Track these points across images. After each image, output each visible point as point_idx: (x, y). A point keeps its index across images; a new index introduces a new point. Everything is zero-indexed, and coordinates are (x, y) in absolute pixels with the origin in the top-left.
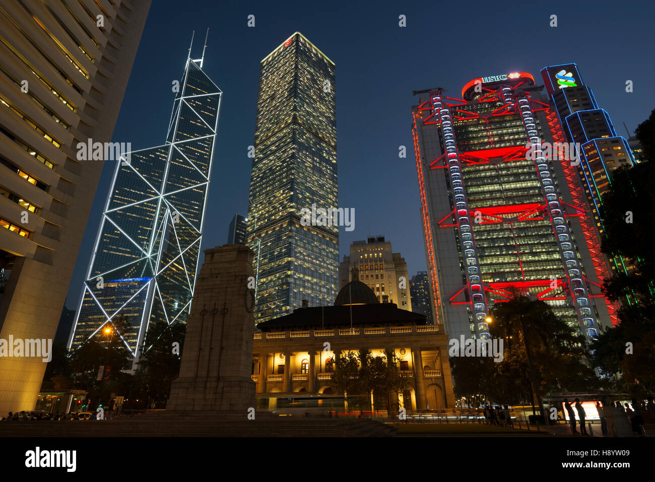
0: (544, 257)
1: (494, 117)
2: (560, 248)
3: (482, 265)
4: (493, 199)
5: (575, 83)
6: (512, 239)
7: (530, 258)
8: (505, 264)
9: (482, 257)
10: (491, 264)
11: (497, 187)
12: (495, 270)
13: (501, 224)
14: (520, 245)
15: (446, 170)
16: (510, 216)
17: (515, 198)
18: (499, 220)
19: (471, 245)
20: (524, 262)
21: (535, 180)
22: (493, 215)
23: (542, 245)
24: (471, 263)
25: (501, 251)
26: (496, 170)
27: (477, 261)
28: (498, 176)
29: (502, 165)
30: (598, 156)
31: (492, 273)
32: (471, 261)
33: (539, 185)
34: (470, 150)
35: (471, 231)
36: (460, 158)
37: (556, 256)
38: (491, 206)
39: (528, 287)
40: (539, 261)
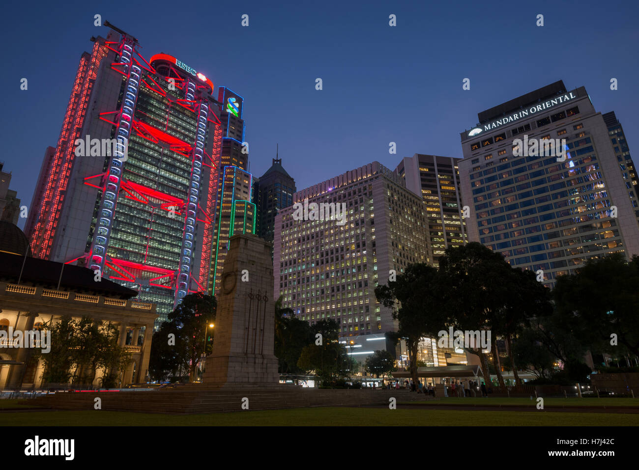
0: (167, 248)
1: (177, 105)
2: (183, 244)
3: (111, 237)
4: (147, 179)
5: (238, 114)
6: (149, 222)
7: (156, 245)
8: (134, 243)
9: (116, 231)
10: (120, 240)
11: (153, 169)
12: (122, 247)
13: (145, 205)
14: (153, 231)
15: (114, 127)
16: (156, 201)
17: (165, 187)
18: (145, 200)
19: (109, 215)
20: (150, 247)
21: (187, 178)
22: (141, 194)
23: (171, 236)
24: (101, 233)
25: (135, 230)
26: (160, 154)
27: (109, 233)
28: (159, 160)
29: (166, 152)
30: (233, 181)
31: (118, 249)
32: (103, 230)
33: (187, 184)
34: (143, 121)
35: (114, 201)
36: (133, 125)
37: (176, 250)
38: (142, 184)
39: (143, 270)
40: (162, 250)
